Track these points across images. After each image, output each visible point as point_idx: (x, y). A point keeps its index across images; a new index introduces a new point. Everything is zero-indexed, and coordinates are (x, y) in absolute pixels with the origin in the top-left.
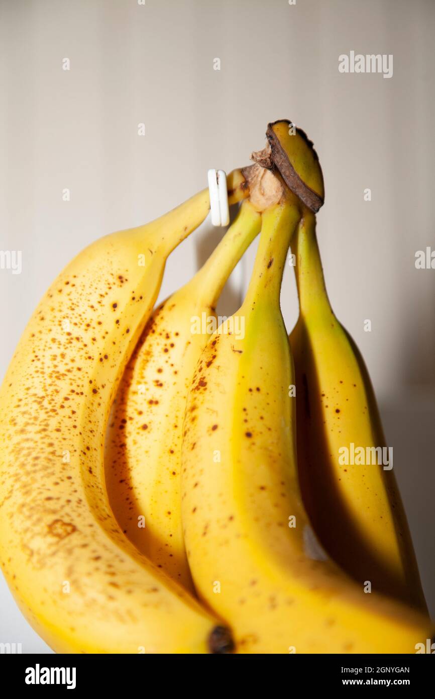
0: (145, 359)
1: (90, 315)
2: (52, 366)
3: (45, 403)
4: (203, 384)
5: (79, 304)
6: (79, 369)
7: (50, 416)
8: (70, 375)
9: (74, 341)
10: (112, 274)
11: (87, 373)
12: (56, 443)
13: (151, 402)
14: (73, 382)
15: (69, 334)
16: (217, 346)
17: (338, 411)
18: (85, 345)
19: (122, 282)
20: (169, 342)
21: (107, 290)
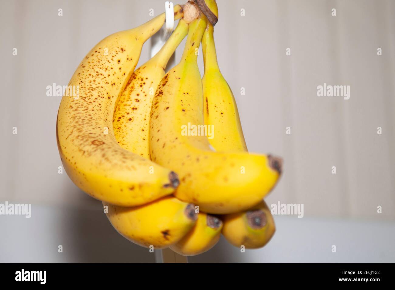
0: (131, 90)
1: (107, 65)
2: (89, 85)
3: (87, 100)
4: (161, 93)
5: (102, 60)
6: (102, 87)
7: (89, 105)
8: (98, 89)
9: (100, 75)
10: (118, 47)
11: (105, 89)
12: (92, 115)
13: (133, 109)
14: (99, 92)
15: (97, 72)
16: (168, 77)
17: (222, 113)
18: (105, 77)
19: (123, 51)
20: (143, 82)
21: (116, 54)
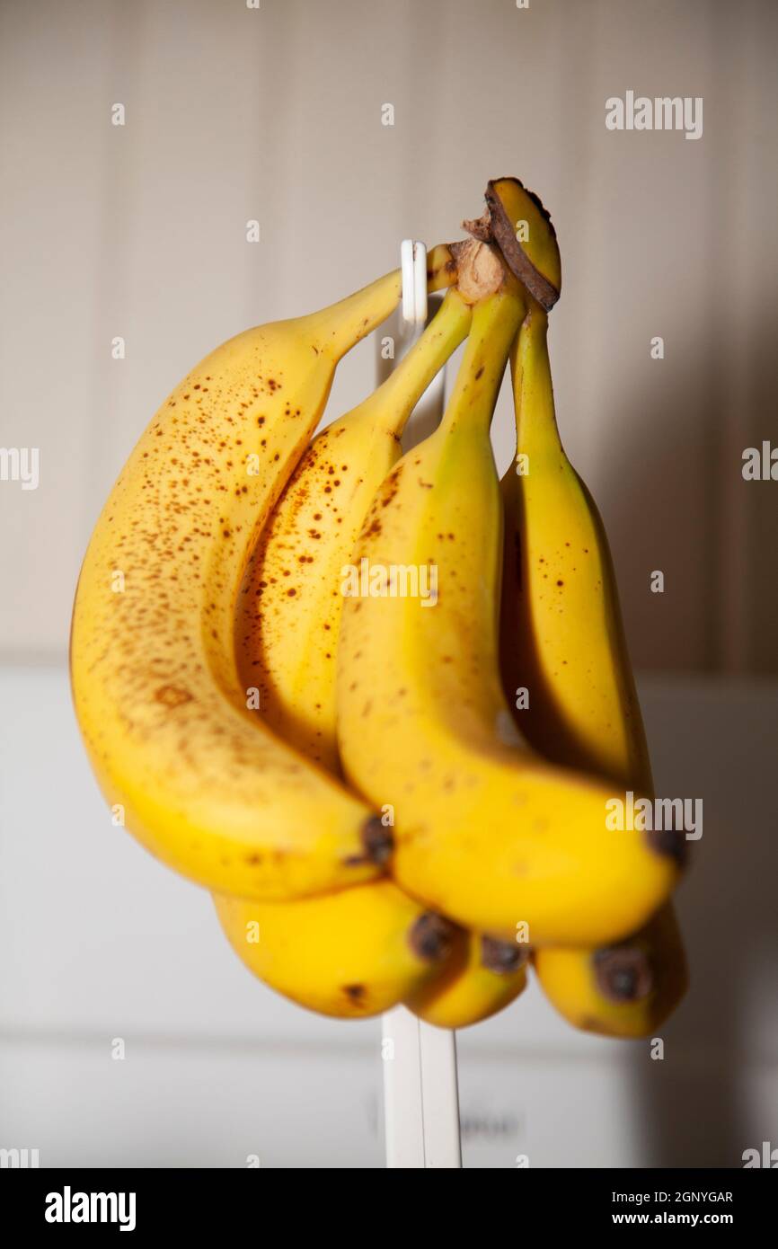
0: (299, 500)
1: (226, 431)
2: (170, 495)
3: (158, 543)
4: (375, 528)
5: (212, 416)
6: (207, 502)
7: (163, 560)
8: (194, 509)
9: (203, 465)
10: (260, 378)
11: (217, 508)
12: (170, 593)
13: (302, 559)
14: (198, 518)
15: (196, 454)
16: (399, 479)
17: (560, 583)
18: (217, 471)
19: (273, 388)
20: (332, 478)
21: (253, 399)
